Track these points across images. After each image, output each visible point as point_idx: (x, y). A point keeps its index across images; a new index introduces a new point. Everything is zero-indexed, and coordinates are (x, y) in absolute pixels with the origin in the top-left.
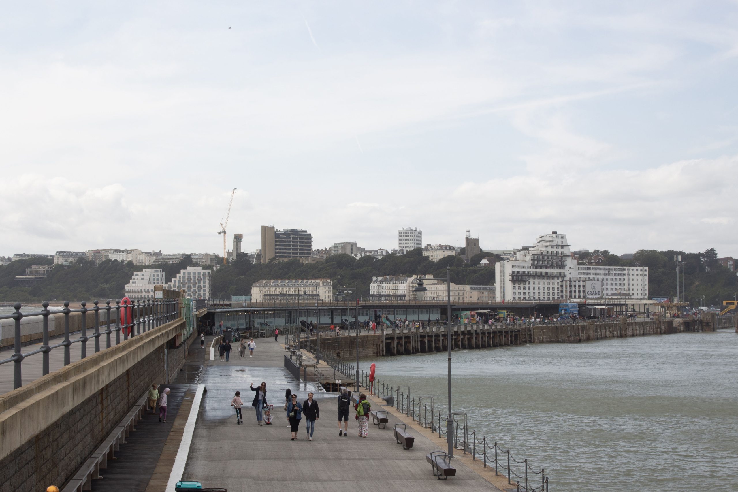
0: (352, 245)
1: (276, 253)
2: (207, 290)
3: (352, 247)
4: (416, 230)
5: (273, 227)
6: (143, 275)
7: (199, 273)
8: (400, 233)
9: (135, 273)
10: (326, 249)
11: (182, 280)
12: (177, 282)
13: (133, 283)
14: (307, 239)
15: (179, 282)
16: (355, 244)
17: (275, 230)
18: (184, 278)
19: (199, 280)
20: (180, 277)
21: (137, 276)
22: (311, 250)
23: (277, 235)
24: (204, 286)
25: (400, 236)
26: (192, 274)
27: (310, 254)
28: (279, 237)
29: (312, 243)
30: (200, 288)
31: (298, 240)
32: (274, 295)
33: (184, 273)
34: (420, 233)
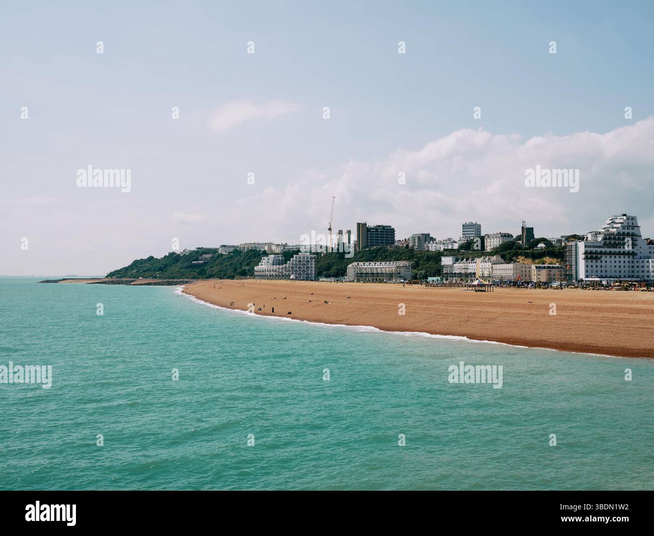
0: (426, 236)
1: (368, 243)
2: (314, 270)
3: (426, 237)
4: (476, 224)
5: (366, 224)
6: (268, 259)
7: (307, 258)
8: (463, 226)
9: (263, 258)
10: (405, 239)
11: (294, 263)
12: (291, 264)
13: (261, 265)
14: (391, 232)
15: (293, 264)
16: (429, 235)
17: (367, 226)
18: (296, 261)
19: (308, 261)
20: (293, 260)
21: (265, 260)
22: (394, 240)
23: (369, 230)
24: (311, 267)
25: (463, 229)
26: (302, 258)
27: (393, 243)
28: (370, 231)
29: (395, 235)
30: (308, 268)
31: (385, 233)
32: (364, 274)
33: (296, 258)
34: (480, 226)
